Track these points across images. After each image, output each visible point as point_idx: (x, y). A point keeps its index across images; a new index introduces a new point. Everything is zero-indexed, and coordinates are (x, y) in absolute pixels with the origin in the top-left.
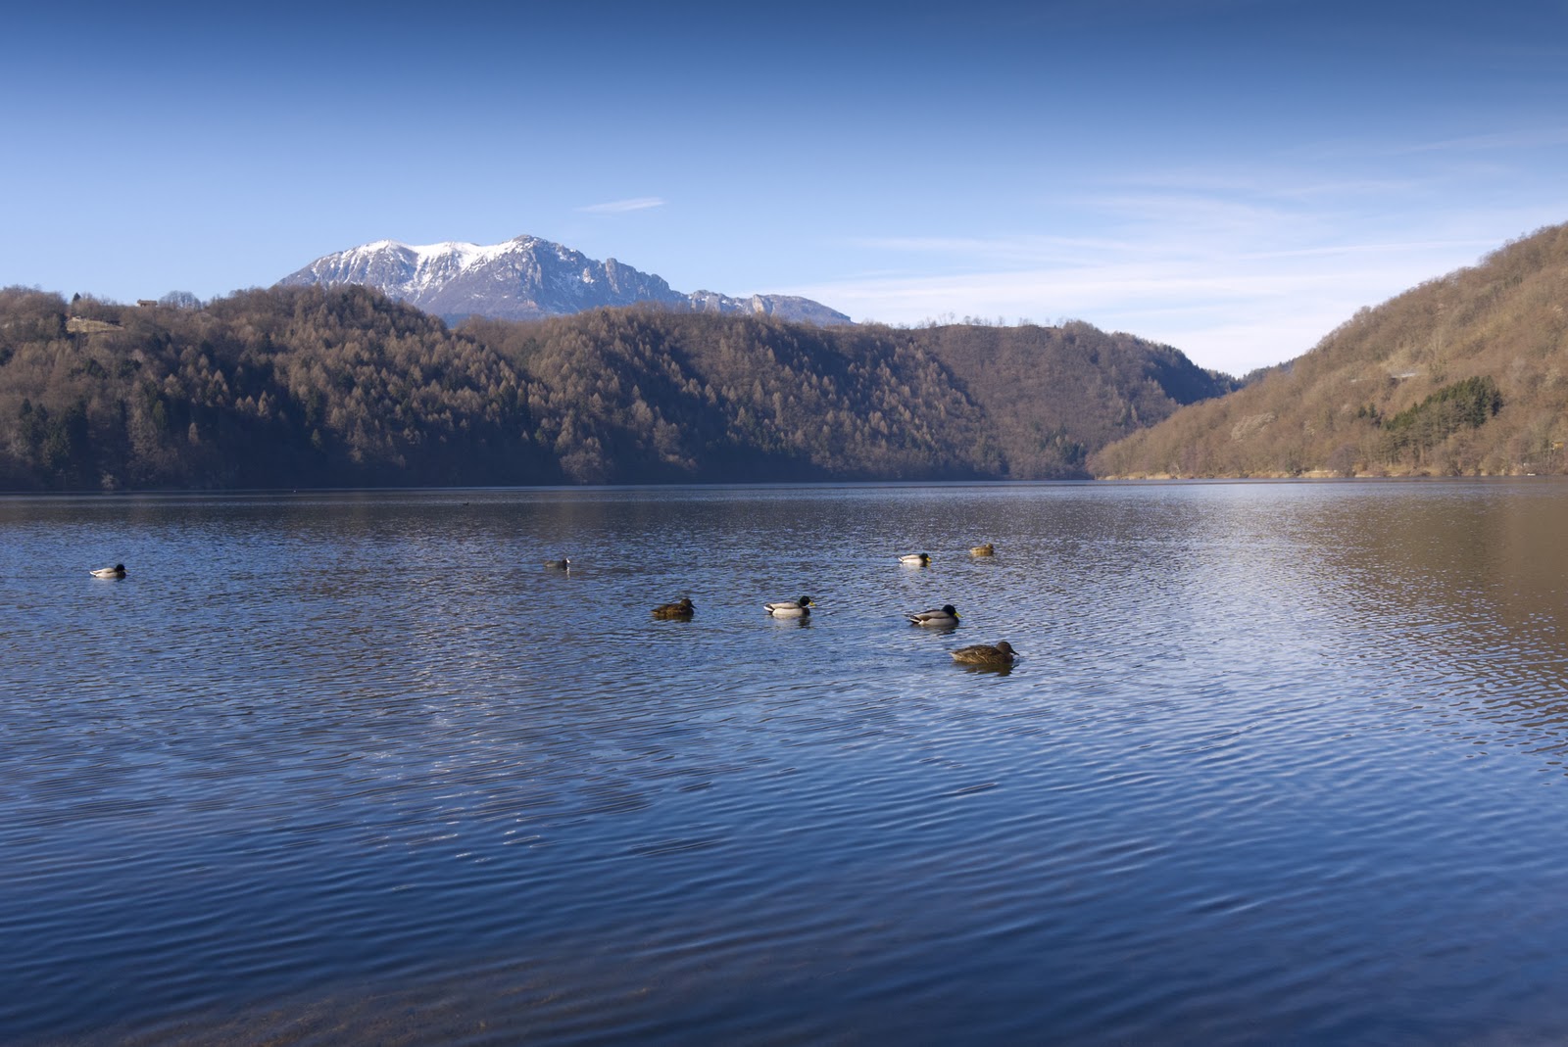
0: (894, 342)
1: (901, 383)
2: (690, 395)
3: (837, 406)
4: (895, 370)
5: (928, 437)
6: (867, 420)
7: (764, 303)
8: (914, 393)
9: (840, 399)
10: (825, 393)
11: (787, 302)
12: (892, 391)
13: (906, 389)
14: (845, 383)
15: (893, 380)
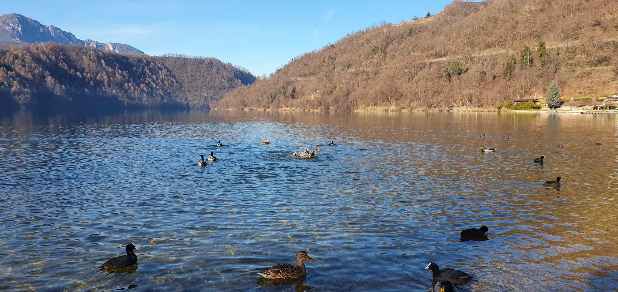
0: (150, 61)
1: (153, 75)
2: (71, 75)
3: (129, 81)
4: (151, 70)
5: (161, 93)
6: (139, 87)
7: (112, 46)
8: (157, 78)
9: (129, 79)
10: (124, 77)
11: (121, 46)
12: (149, 77)
13: (155, 77)
14: (132, 74)
15: (150, 74)
